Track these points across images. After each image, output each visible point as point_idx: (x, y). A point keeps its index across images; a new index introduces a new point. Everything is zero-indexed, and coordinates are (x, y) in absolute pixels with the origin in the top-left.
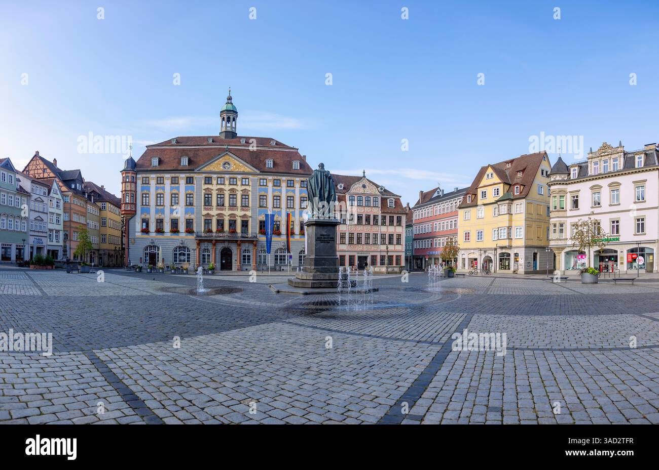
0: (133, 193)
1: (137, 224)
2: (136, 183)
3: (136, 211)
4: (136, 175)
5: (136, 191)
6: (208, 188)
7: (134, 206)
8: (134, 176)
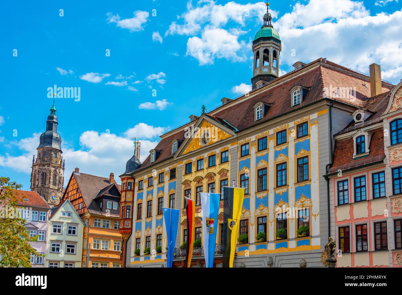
0: (131, 204)
1: (132, 245)
2: (133, 191)
3: (131, 229)
4: (134, 179)
5: (133, 202)
6: (186, 181)
7: (130, 222)
8: (132, 181)
